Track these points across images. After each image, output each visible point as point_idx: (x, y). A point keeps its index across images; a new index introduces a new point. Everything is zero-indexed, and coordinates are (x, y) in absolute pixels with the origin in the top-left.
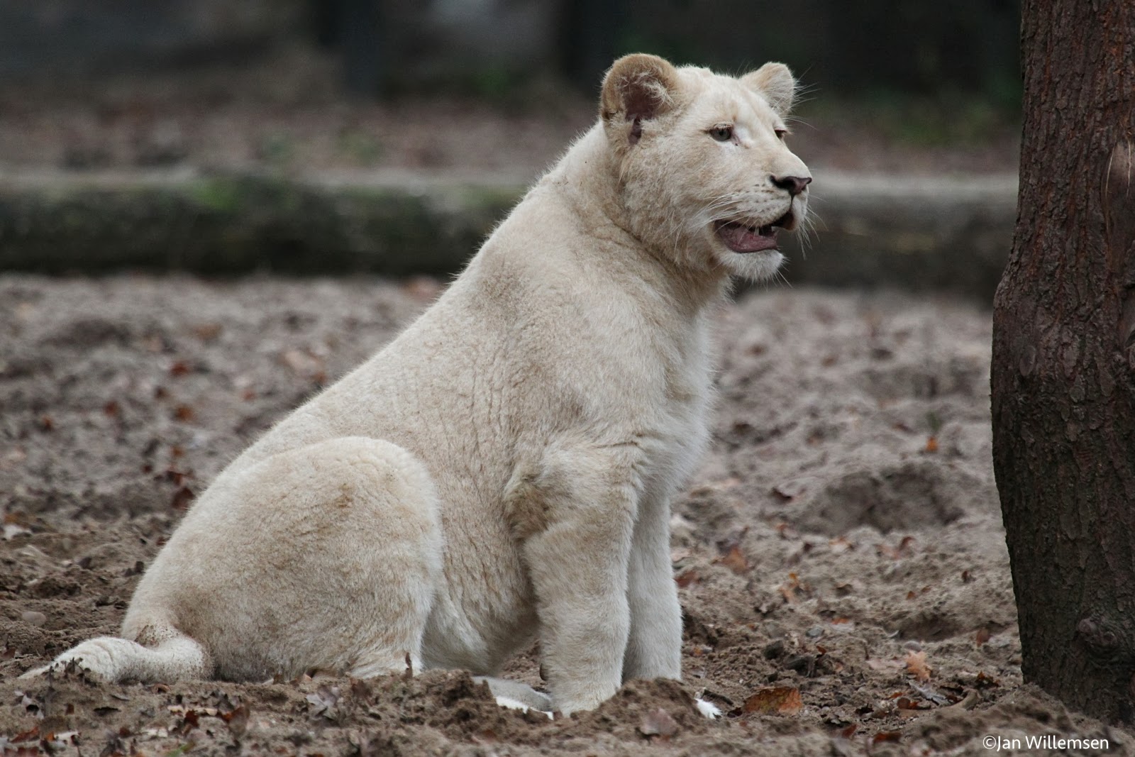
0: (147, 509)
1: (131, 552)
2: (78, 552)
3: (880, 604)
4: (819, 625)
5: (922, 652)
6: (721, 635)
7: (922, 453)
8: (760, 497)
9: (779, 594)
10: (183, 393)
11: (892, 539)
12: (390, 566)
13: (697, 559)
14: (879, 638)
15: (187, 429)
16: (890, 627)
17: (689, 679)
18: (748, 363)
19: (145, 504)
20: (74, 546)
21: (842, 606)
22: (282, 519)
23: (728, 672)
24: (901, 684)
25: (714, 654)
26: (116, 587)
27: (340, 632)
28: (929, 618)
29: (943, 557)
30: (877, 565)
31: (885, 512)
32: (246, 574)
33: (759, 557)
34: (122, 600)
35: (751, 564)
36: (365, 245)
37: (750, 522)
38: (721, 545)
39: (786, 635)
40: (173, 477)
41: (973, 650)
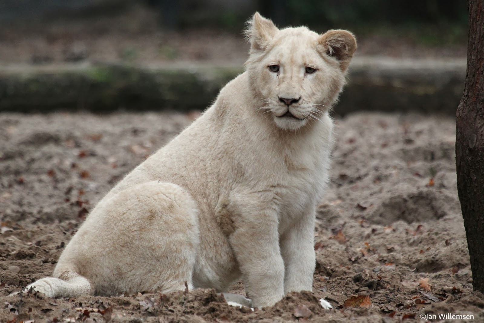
0: (67, 219)
1: (59, 238)
2: (35, 239)
3: (407, 256)
4: (379, 266)
5: (426, 278)
6: (333, 272)
7: (427, 186)
8: (351, 208)
9: (361, 253)
10: (84, 165)
11: (413, 227)
12: (174, 245)
13: (322, 237)
14: (407, 272)
15: (86, 181)
16: (412, 267)
17: (318, 292)
18: (347, 147)
19: (66, 216)
20: (33, 236)
21: (389, 257)
22: (123, 224)
23: (336, 289)
24: (417, 293)
25: (330, 280)
26: (52, 254)
27: (153, 275)
28: (430, 262)
29: (437, 234)
30: (406, 238)
31: (410, 214)
32: (107, 249)
33: (351, 236)
34: (55, 260)
35: (347, 239)
36: (169, 96)
37: (347, 220)
38: (333, 230)
39: (364, 271)
40: (79, 203)
41: (450, 277)
